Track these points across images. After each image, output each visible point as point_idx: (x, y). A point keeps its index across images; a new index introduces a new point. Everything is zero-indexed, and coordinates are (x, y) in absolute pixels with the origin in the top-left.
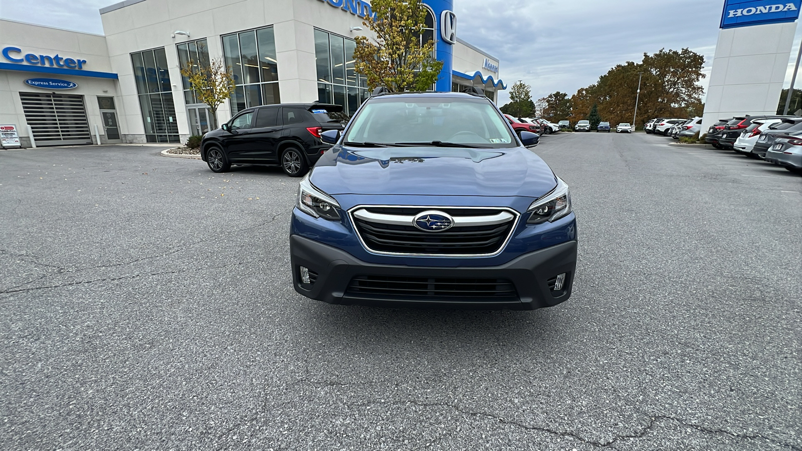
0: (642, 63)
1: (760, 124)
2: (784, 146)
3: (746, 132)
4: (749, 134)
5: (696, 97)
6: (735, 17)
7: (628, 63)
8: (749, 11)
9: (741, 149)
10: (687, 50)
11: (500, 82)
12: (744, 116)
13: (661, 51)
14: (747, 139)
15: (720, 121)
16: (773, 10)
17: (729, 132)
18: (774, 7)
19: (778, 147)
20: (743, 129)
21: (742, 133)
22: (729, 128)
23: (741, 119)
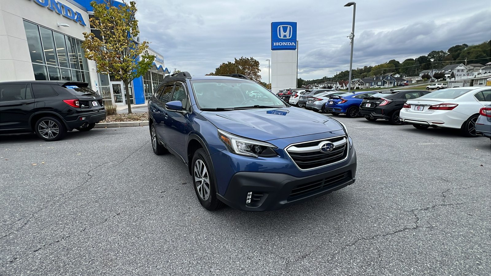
0: (235, 63)
1: (297, 92)
2: (312, 101)
3: (293, 96)
4: (294, 97)
5: (259, 80)
6: (276, 46)
7: (228, 62)
8: (281, 44)
9: (292, 103)
10: (252, 58)
11: (166, 69)
12: (289, 89)
13: (242, 58)
14: (294, 99)
15: (280, 91)
16: (288, 45)
17: (285, 96)
18: (288, 43)
19: (310, 102)
20: (291, 94)
21: (291, 96)
22: (285, 94)
23: (289, 90)
